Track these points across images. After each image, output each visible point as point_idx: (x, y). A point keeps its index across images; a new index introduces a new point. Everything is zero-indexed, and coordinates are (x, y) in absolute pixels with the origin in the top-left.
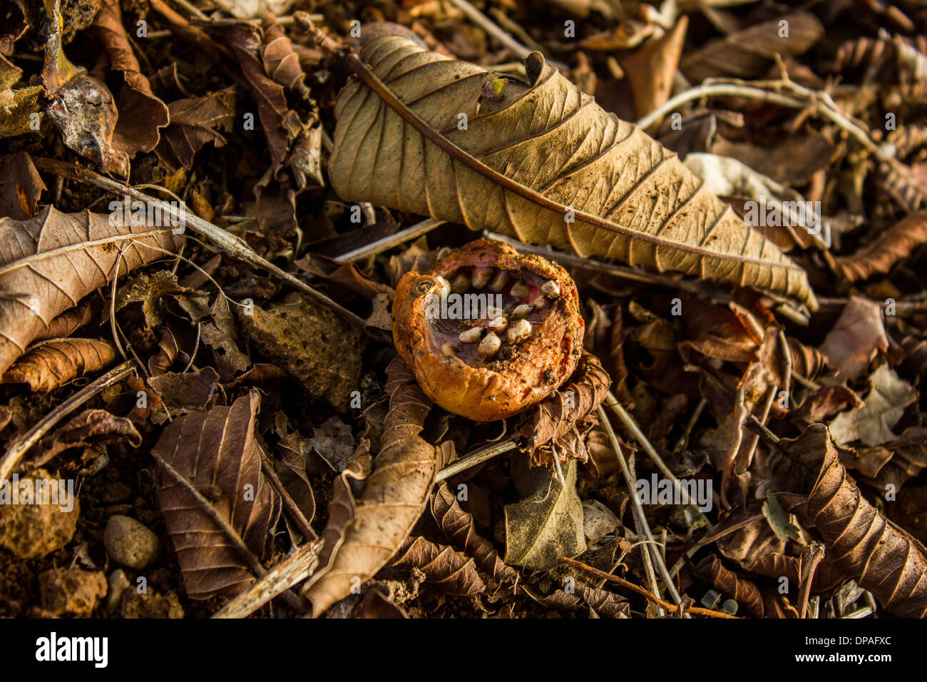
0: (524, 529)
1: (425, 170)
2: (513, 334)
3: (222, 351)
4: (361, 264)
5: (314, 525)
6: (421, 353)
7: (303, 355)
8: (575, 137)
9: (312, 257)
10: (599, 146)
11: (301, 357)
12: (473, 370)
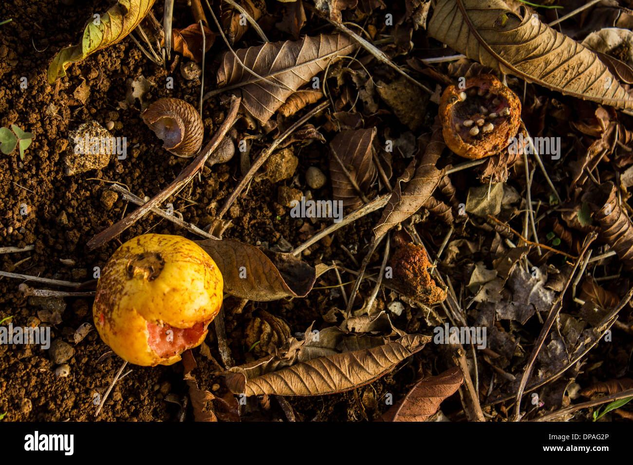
0: (474, 201)
1: (468, 41)
2: (485, 130)
3: (366, 103)
4: (435, 65)
5: (390, 181)
6: (446, 127)
7: (401, 108)
8: (533, 47)
9: (415, 58)
10: (544, 50)
11: (399, 109)
12: (464, 143)
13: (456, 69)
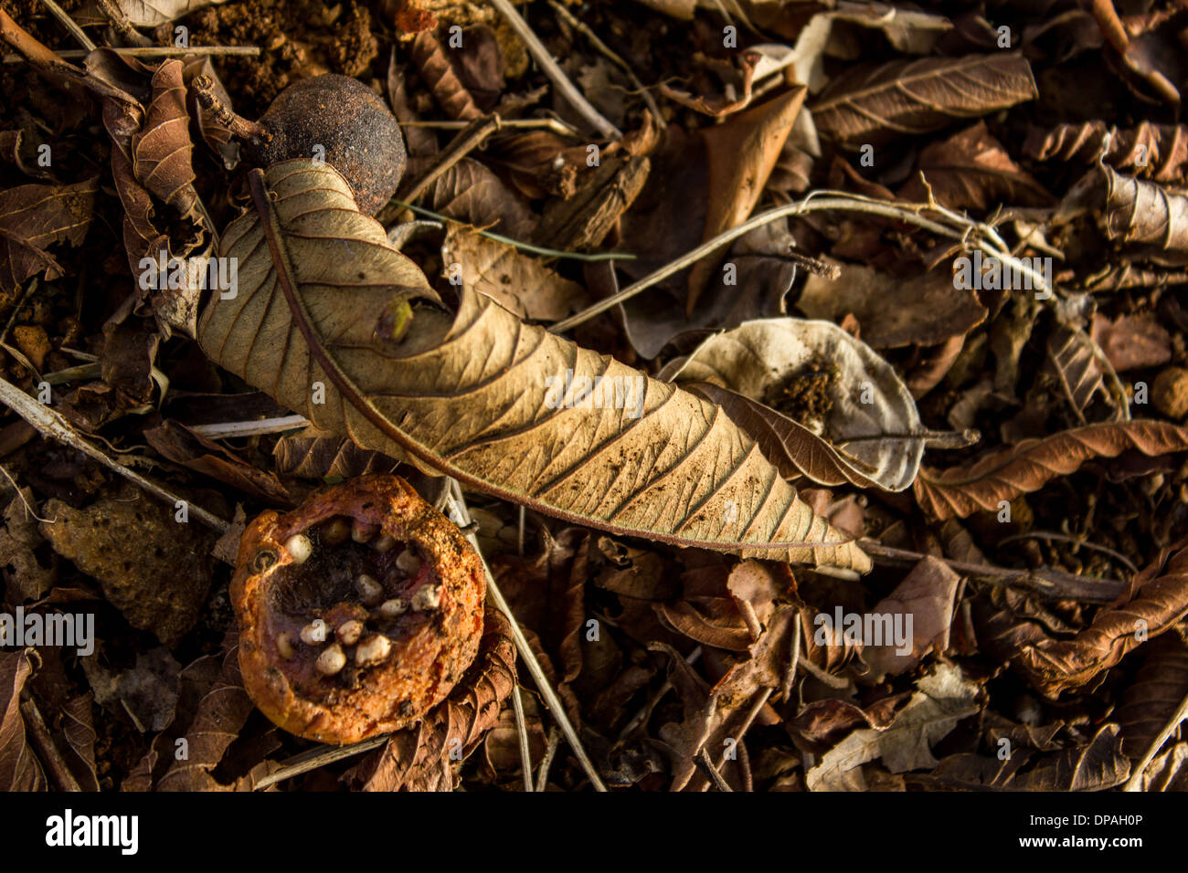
2: (362, 656)
3: (11, 569)
4: (240, 442)
6: (247, 646)
7: (122, 581)
8: (499, 401)
9: (170, 424)
10: (536, 412)
11: (117, 585)
12: (294, 702)
13: (298, 455)
